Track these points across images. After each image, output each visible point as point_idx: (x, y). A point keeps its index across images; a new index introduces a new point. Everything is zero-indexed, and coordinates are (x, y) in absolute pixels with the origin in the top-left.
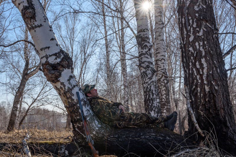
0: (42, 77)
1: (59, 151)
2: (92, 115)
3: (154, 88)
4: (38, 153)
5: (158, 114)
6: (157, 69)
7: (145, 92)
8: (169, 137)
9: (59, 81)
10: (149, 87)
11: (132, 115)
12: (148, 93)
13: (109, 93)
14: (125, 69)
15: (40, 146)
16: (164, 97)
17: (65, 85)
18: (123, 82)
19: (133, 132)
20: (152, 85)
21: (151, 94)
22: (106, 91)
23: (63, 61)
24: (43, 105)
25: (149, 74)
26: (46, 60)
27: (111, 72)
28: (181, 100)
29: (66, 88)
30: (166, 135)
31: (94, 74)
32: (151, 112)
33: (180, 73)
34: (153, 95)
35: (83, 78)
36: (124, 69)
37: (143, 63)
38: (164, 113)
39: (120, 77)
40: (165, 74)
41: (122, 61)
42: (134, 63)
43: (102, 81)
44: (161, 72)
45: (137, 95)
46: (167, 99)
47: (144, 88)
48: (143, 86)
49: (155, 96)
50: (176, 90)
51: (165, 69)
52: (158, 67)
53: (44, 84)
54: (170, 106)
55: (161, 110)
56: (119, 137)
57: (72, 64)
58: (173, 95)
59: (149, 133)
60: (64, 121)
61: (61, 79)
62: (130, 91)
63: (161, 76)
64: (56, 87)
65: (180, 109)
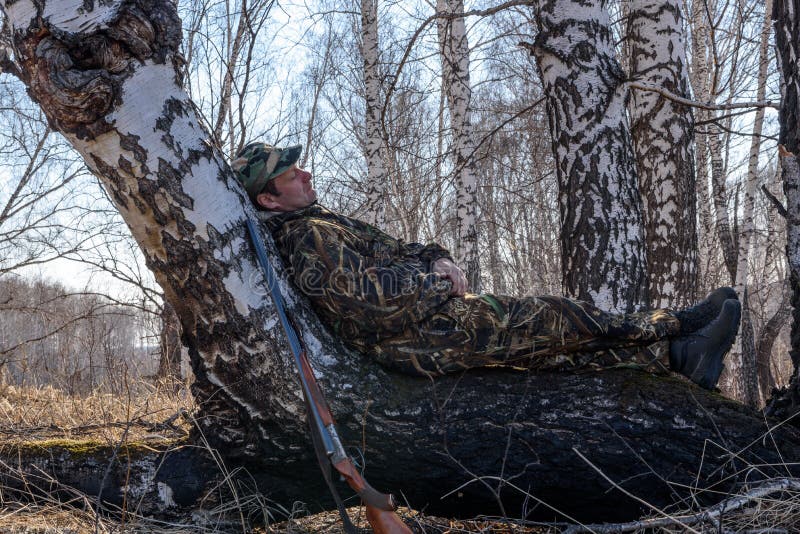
0: (18, 112)
1: (124, 485)
2: (291, 304)
3: (613, 167)
4: (18, 496)
5: (630, 304)
6: (634, 63)
7: (563, 188)
8: (689, 416)
9: (108, 128)
10: (586, 160)
11: (492, 310)
12: (584, 194)
13: (374, 196)
14: (462, 66)
15: (25, 465)
16: (665, 214)
17: (145, 152)
18: (450, 138)
19: (502, 391)
20: (604, 151)
21: (595, 197)
22: (360, 189)
23: (129, 21)
24: (32, 259)
25: (590, 90)
26: (34, 14)
27: (386, 86)
28: (757, 233)
29: (153, 165)
30: (672, 406)
31: (295, 96)
32: (593, 293)
33: (762, 85)
34: (607, 205)
35: (236, 120)
36: (456, 69)
37: (559, 30)
38: (665, 296)
39: (434, 114)
40: (677, 92)
41: (443, 21)
42: (508, 33)
43: (338, 134)
44: (655, 78)
45: (523, 209)
46: (681, 225)
47: (561, 165)
48: (557, 157)
49: (616, 207)
50: (731, 178)
51: (680, 65)
52: (637, 52)
53: (32, 154)
54: (696, 262)
55: (648, 280)
56: (428, 417)
57: (178, 37)
58: (716, 203)
59: (582, 395)
60: (145, 340)
61: (124, 119)
62: (489, 189)
63: (652, 100)
64: (97, 160)
65: (750, 280)
